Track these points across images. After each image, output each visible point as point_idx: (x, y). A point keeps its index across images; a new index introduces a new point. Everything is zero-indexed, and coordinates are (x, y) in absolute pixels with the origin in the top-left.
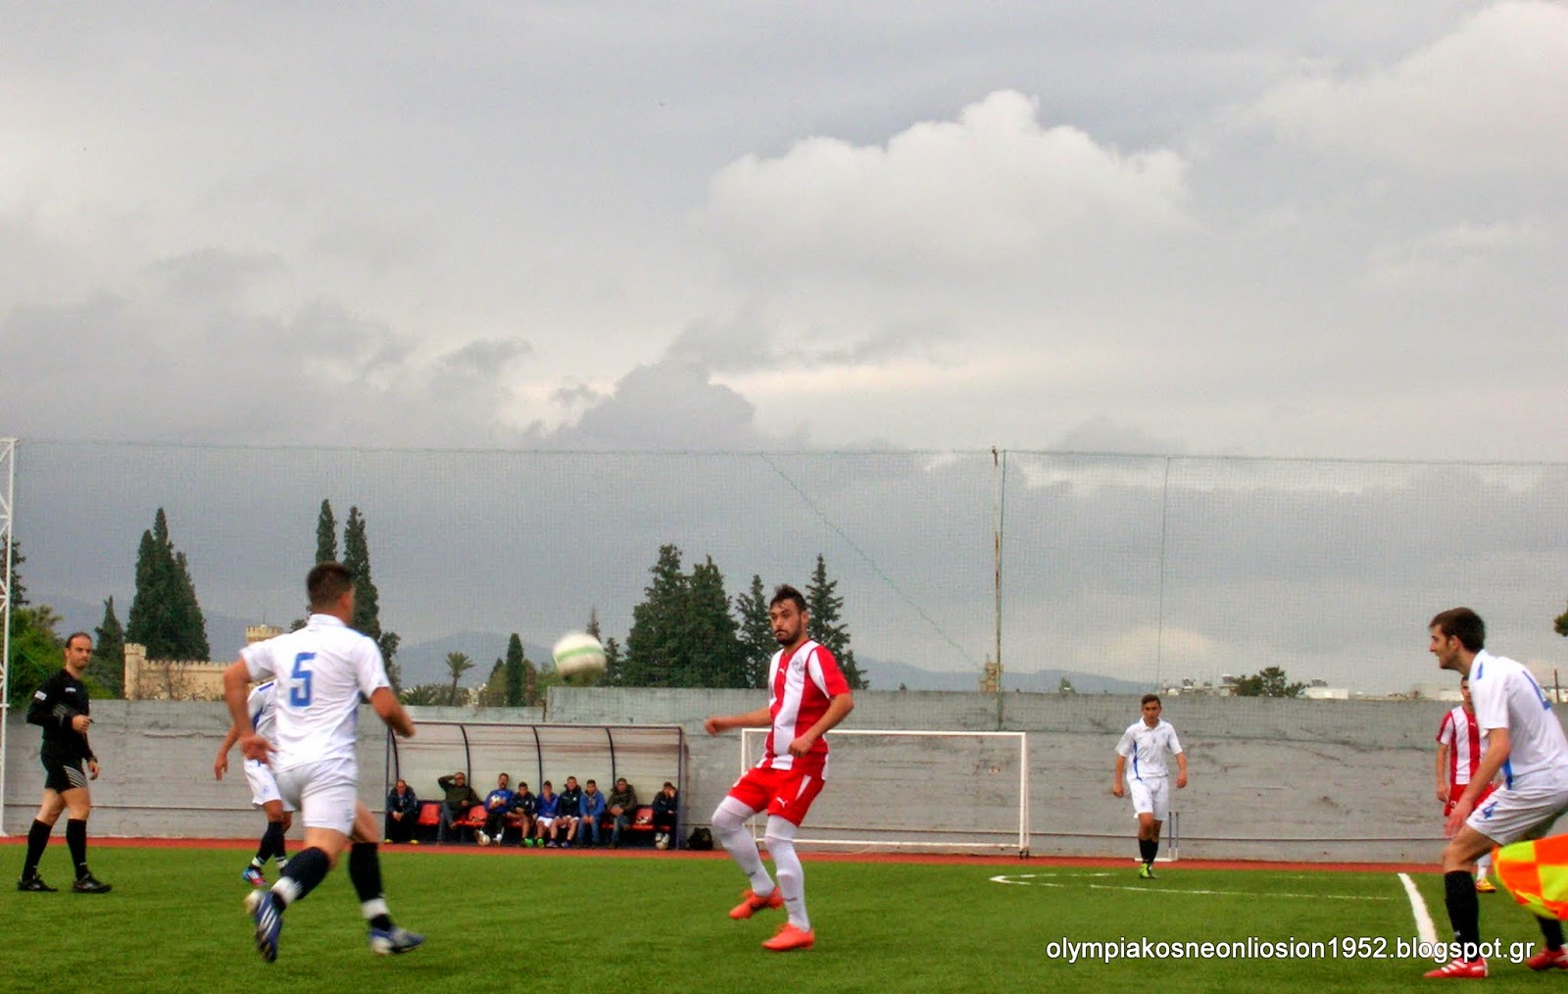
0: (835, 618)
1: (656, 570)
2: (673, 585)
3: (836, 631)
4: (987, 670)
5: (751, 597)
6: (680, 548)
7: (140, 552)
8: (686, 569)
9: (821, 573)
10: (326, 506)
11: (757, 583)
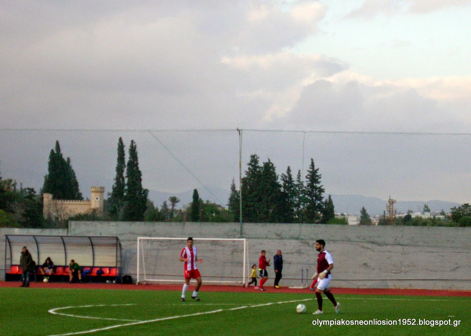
0: (319, 183)
1: (250, 164)
2: (255, 170)
3: (320, 188)
4: (389, 202)
5: (287, 175)
6: (258, 156)
7: (50, 157)
8: (261, 164)
9: (313, 165)
10: (121, 140)
11: (289, 170)
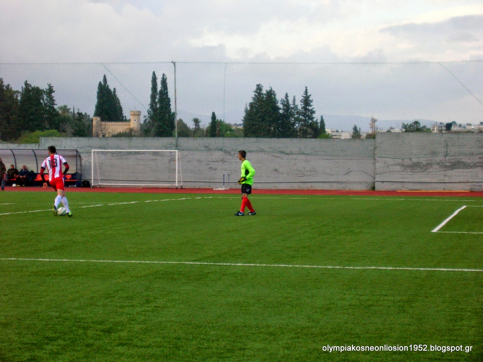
0: (311, 106)
1: (255, 92)
2: (260, 96)
3: (311, 110)
5: (285, 100)
6: (262, 85)
7: (98, 88)
8: (264, 92)
9: (306, 92)
10: (154, 74)
11: (287, 96)
